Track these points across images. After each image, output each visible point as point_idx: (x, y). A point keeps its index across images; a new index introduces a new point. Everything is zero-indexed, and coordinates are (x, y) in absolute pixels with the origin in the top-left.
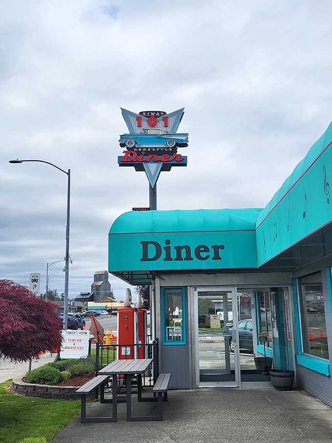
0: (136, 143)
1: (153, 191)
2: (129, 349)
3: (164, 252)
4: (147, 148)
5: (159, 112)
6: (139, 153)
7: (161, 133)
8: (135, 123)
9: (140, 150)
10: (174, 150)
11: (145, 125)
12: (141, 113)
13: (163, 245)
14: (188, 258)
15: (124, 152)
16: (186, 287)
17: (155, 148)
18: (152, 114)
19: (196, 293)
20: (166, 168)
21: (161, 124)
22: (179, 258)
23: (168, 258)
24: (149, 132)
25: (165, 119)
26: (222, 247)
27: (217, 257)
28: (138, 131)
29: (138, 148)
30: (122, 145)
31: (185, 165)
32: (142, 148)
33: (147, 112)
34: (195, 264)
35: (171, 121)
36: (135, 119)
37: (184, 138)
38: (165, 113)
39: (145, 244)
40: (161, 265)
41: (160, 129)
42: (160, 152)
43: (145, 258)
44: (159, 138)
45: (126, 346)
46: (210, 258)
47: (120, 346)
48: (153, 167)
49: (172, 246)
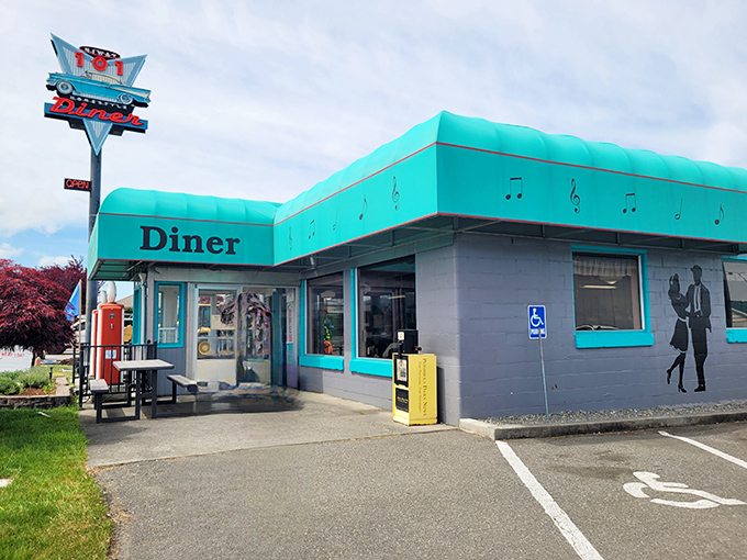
0: (74, 89)
1: (96, 160)
2: (115, 351)
3: (170, 241)
4: (90, 100)
5: (110, 53)
6: (78, 104)
7: (112, 82)
8: (73, 61)
9: (79, 99)
10: (130, 109)
11: (88, 65)
12: (83, 48)
13: (169, 233)
14: (199, 249)
15: (55, 98)
16: (186, 283)
17: (103, 102)
18: (99, 53)
19: (197, 290)
20: (117, 130)
21: (112, 70)
22: (188, 249)
23: (175, 248)
24: (94, 78)
25: (119, 64)
26: (237, 241)
27: (231, 251)
28: (77, 72)
29: (76, 97)
30: (50, 88)
31: (143, 131)
32: (83, 98)
33: (91, 49)
34: (206, 257)
35: (127, 68)
36: (73, 54)
37: (145, 96)
38: (118, 56)
39: (147, 230)
40: (165, 255)
41: (110, 76)
42: (110, 108)
43: (146, 246)
44: (109, 88)
45: (112, 348)
46: (223, 252)
47: (104, 348)
48: (97, 126)
49: (180, 234)
